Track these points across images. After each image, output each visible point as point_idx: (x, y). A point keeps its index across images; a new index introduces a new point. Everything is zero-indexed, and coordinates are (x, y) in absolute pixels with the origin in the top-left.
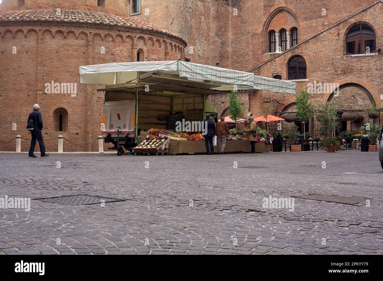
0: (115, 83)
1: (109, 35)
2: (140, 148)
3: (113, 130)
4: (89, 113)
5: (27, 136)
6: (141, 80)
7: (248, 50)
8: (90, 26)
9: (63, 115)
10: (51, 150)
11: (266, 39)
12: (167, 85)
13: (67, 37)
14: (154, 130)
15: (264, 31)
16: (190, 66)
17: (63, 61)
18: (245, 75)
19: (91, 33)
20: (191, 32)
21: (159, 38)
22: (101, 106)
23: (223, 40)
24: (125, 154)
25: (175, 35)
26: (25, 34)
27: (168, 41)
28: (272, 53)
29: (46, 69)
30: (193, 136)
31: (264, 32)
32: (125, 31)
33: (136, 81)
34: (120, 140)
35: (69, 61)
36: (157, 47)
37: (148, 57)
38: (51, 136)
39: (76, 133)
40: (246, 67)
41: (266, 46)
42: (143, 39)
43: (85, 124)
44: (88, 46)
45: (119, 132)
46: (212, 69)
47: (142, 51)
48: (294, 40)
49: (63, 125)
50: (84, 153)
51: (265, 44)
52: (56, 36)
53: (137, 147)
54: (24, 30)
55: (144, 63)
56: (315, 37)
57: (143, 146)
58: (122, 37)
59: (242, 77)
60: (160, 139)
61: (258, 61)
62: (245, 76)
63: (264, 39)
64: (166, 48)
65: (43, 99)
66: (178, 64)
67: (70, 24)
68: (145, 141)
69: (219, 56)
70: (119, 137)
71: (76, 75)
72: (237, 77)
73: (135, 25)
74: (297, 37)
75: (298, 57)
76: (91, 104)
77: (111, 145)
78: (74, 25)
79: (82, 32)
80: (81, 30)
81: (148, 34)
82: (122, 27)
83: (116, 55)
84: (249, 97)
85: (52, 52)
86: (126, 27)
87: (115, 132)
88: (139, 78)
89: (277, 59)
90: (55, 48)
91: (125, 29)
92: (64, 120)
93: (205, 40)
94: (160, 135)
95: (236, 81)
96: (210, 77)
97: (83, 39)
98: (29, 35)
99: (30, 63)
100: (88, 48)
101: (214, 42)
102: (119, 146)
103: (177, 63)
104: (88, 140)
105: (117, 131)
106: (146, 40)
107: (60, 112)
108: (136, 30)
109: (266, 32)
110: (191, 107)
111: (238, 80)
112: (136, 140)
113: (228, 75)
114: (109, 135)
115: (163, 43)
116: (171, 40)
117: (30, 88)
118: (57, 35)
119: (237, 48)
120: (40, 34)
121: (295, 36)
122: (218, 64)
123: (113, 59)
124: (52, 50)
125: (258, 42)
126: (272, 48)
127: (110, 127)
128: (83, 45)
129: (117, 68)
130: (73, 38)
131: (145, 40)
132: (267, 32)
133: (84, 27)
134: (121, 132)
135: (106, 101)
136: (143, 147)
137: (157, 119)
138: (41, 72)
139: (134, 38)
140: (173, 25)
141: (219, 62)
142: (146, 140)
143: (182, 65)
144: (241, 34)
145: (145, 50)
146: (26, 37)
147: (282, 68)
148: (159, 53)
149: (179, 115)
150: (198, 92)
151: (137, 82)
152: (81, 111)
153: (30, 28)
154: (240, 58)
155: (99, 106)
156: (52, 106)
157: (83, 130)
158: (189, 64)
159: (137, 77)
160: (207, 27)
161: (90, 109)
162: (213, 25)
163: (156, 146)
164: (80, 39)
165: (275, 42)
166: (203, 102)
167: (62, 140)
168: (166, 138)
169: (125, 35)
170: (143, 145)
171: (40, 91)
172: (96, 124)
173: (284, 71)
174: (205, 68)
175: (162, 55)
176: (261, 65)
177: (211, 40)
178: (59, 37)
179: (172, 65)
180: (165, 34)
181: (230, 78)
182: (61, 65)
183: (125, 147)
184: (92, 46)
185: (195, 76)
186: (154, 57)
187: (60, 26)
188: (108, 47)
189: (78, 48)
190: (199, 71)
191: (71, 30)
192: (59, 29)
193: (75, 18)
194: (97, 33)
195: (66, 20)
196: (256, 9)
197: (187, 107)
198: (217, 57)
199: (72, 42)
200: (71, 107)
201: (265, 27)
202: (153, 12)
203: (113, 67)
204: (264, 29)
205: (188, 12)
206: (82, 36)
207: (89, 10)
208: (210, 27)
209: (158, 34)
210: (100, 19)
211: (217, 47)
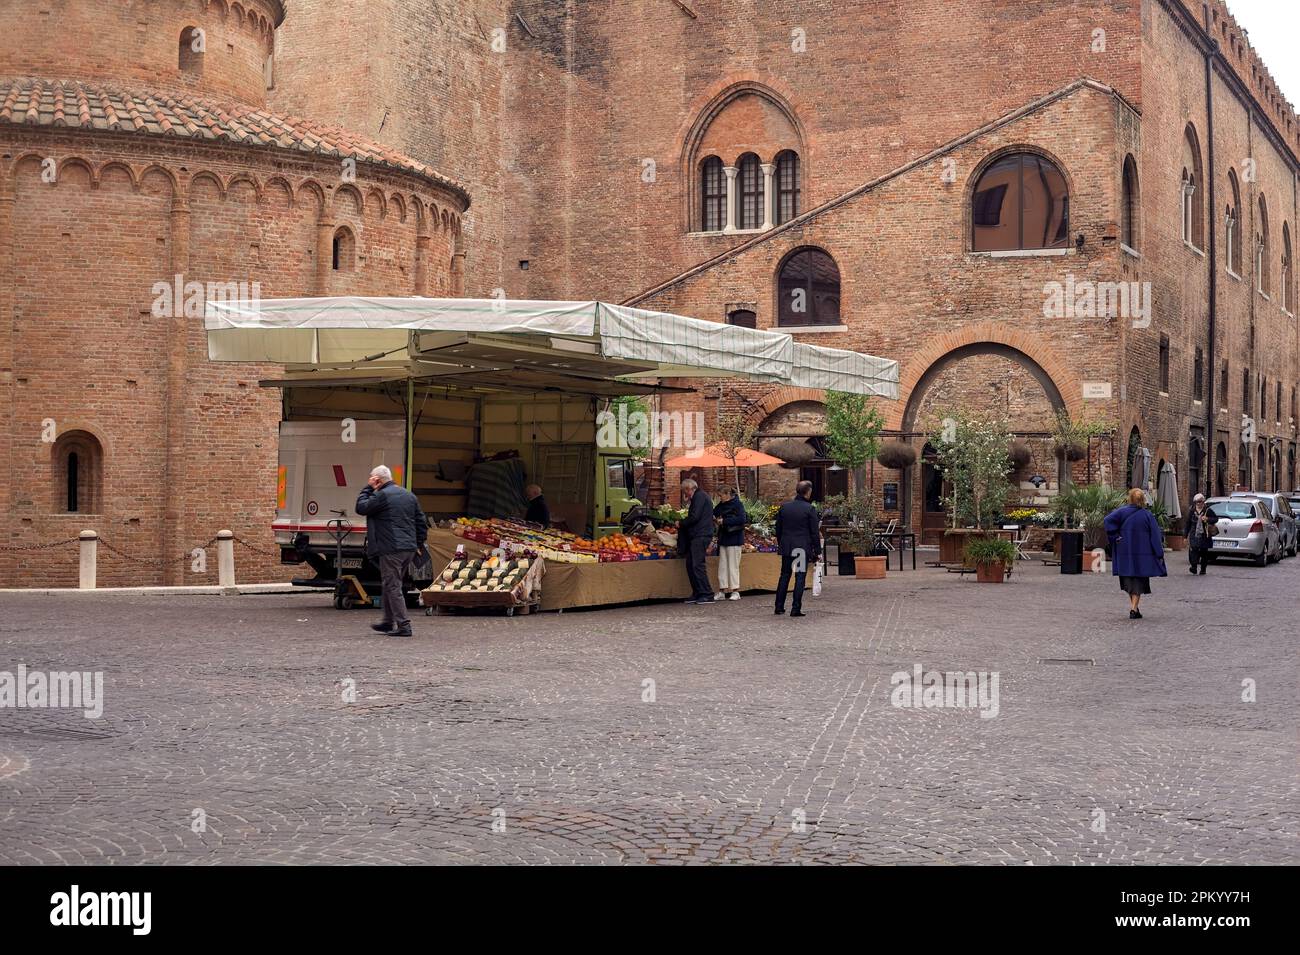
1: (246, 178)
2: (447, 589)
3: (320, 523)
4: (178, 448)
7: (630, 219)
8: (183, 147)
9: (81, 454)
11: (691, 187)
13: (103, 184)
15: (687, 158)
16: (631, 318)
17: (87, 266)
18: (769, 340)
19: (184, 169)
20: (441, 155)
21: (402, 191)
22: (218, 424)
23: (545, 182)
24: (363, 603)
27: (426, 199)
28: (711, 233)
29: (25, 293)
30: (604, 544)
31: (686, 164)
32: (296, 164)
33: (404, 356)
34: (344, 555)
35: (109, 267)
36: (395, 220)
37: (368, 255)
38: (42, 531)
39: (131, 520)
41: (692, 208)
42: (352, 194)
43: (161, 486)
44: (173, 216)
45: (343, 528)
46: (686, 327)
47: (346, 234)
48: (787, 192)
49: (82, 490)
50: (171, 591)
51: (689, 203)
52: (64, 177)
53: (435, 588)
56: (869, 189)
57: (457, 583)
58: (286, 185)
59: (763, 348)
60: (511, 559)
61: (665, 257)
62: (771, 346)
63: (686, 185)
64: (421, 223)
65: (15, 400)
66: (597, 315)
67: (113, 138)
68: (455, 565)
69: (528, 236)
70: (343, 547)
71: (132, 315)
72: (750, 351)
73: (329, 147)
74: (794, 183)
75: (813, 253)
76: (184, 417)
77: (306, 570)
78: (126, 141)
79: (155, 165)
80: (150, 160)
81: (370, 177)
82: (289, 152)
83: (266, 250)
85: (47, 236)
86: (303, 153)
87: (327, 528)
88: (416, 347)
89: (741, 256)
90: (61, 219)
91: (299, 159)
92: (84, 472)
93: (484, 181)
94: (504, 545)
95: (749, 364)
96: (680, 351)
97: (156, 192)
100: (173, 222)
101: (510, 191)
102: (344, 577)
103: (593, 309)
104: (173, 542)
105: (333, 524)
106: (364, 197)
107: (73, 444)
108: (332, 164)
109: (691, 163)
110: (549, 435)
111: (753, 360)
114: (303, 538)
115: (411, 207)
116: (435, 196)
118: (69, 176)
119: (593, 213)
120: (6, 169)
121: (790, 179)
122: (527, 262)
123: (258, 263)
124: (46, 227)
125: (665, 194)
126: (710, 217)
127: (306, 511)
128: (155, 210)
129: (357, 314)
130: (125, 186)
131: (361, 197)
132: (694, 162)
133: (160, 148)
134: (350, 529)
135: (285, 419)
136: (459, 587)
137: (437, 477)
138: (7, 305)
139: (326, 191)
140: (386, 132)
141: (531, 258)
142: (456, 560)
143: (610, 318)
144: (606, 167)
145: (359, 230)
147: (758, 289)
149: (510, 461)
151: (407, 357)
152: (148, 441)
154: (600, 244)
155: (209, 424)
156: (48, 425)
157: (156, 509)
158: (626, 312)
159: (409, 344)
160: (488, 137)
161: (182, 436)
162: (510, 132)
163: (507, 586)
164: (146, 192)
165: (721, 197)
166: (594, 421)
167: (94, 544)
168: (532, 557)
169: (297, 179)
171: (4, 370)
172: (200, 485)
173: (764, 298)
175: (407, 250)
176: (688, 276)
177: (501, 182)
178: (72, 183)
179: (577, 315)
180: (421, 177)
181: (733, 355)
182: (78, 279)
183: (360, 581)
184: (187, 218)
185: (644, 352)
186: (384, 255)
187: (79, 143)
189: (139, 222)
191: (118, 160)
192: (76, 155)
193: (128, 116)
194: (205, 171)
195: (100, 124)
196: (660, 84)
197: (534, 437)
198: (522, 239)
199: (121, 199)
200: (115, 427)
201: (689, 147)
202: (317, 83)
203: (341, 311)
204: (688, 154)
205: (434, 86)
206: (156, 179)
207: (151, 82)
208: (500, 138)
209: (400, 177)
210: (214, 122)
211: (523, 206)
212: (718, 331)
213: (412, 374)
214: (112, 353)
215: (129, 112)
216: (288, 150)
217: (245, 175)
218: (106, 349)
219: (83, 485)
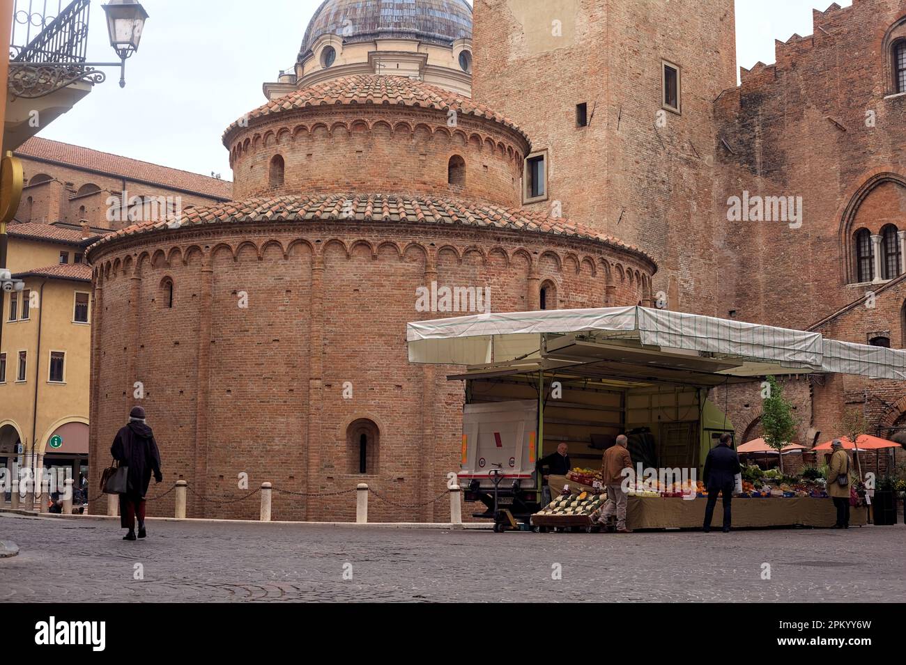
0: (489, 361)
1: (475, 249)
2: (547, 514)
3: (486, 472)
4: (429, 430)
5: (287, 484)
6: (550, 354)
7: (805, 277)
8: (432, 230)
9: (367, 435)
10: (339, 518)
11: (848, 251)
12: (611, 364)
13: (380, 257)
14: (580, 471)
15: (844, 231)
16: (667, 318)
17: (370, 310)
18: (799, 337)
19: (432, 244)
20: (666, 239)
21: (592, 255)
22: (457, 414)
23: (745, 255)
24: (512, 528)
25: (628, 246)
26: (285, 250)
27: (613, 260)
28: (864, 283)
29: (330, 329)
31: (843, 235)
32: (511, 238)
33: (538, 356)
34: (500, 495)
35: (384, 310)
36: (588, 275)
37: (567, 299)
38: (339, 486)
39: (398, 479)
40: (801, 319)
41: (849, 267)
42: (553, 257)
43: (419, 456)
44: (426, 276)
45: (499, 476)
46: (718, 325)
47: (550, 286)
49: (368, 459)
51: (847, 263)
52: (355, 253)
53: (541, 513)
54: (282, 242)
55: (557, 313)
57: (556, 510)
58: (504, 253)
59: (794, 342)
60: (597, 494)
61: (831, 303)
62: (800, 342)
63: (844, 251)
64: (608, 277)
65: (323, 399)
66: (636, 315)
67: (386, 226)
68: (560, 498)
69: (734, 293)
70: (499, 489)
71: (399, 342)
72: (780, 343)
73: (534, 226)
76: (434, 410)
77: (481, 506)
78: (394, 227)
79: (413, 243)
80: (409, 240)
81: (566, 246)
82: (505, 231)
84: (811, 391)
85: (343, 291)
86: (515, 231)
87: (489, 476)
88: (546, 348)
89: (877, 297)
90: (353, 280)
91: (513, 235)
92: (370, 447)
93: (701, 256)
94: (595, 484)
95: (779, 354)
96: (715, 343)
97: (415, 261)
98: (292, 253)
99: (295, 316)
100: (426, 280)
101: (722, 262)
102: (500, 510)
103: (633, 312)
104: (426, 494)
105: (493, 473)
106: (562, 260)
107: (362, 428)
108: (538, 237)
109: (847, 235)
110: (670, 416)
111: (783, 350)
112: (538, 495)
113: (759, 339)
114: (475, 483)
115: (601, 266)
116: (620, 258)
117: (293, 372)
118: (357, 251)
119: (779, 274)
120: (318, 249)
122: (734, 311)
124: (344, 285)
125: (829, 258)
126: (864, 272)
127: (478, 465)
128: (414, 272)
129: (493, 325)
130: (394, 257)
131: (560, 259)
132: (850, 233)
133: (417, 232)
134: (503, 476)
135: (467, 403)
136: (555, 513)
137: (589, 446)
138: (318, 337)
139: (533, 256)
140: (623, 224)
141: (737, 308)
142: (562, 495)
143: (646, 315)
144: (787, 241)
145: (559, 283)
146: (286, 257)
147: (890, 321)
148: (591, 289)
149: (642, 435)
150: (686, 380)
151: (540, 357)
152: (409, 426)
153: (296, 235)
154: (785, 296)
155: (451, 414)
156: (344, 415)
157: (415, 471)
158: (662, 314)
159: (541, 347)
160: (703, 225)
161: (432, 422)
162: (720, 221)
163: (587, 511)
164: (408, 260)
165: (871, 257)
166: (699, 405)
167: (366, 493)
169: (511, 248)
170: (557, 508)
171: (316, 379)
172: (445, 456)
173: (895, 328)
174: (701, 322)
175: (599, 293)
176: (839, 314)
177: (715, 256)
178: (360, 256)
179: (625, 316)
180: (606, 244)
181: (764, 347)
182: (364, 319)
183: (512, 513)
184: (435, 277)
185: (679, 343)
186: (579, 299)
187: (363, 230)
188: (473, 276)
189: (404, 281)
190: (688, 330)
191: (389, 240)
192: (362, 238)
193: (397, 212)
194: (447, 245)
195: (377, 217)
196: (823, 179)
197: (659, 417)
198: (731, 296)
199: (391, 266)
200: (388, 416)
201: (845, 223)
202: (576, 194)
203: (484, 323)
204: (844, 228)
205: (660, 191)
206: (414, 252)
207: (429, 192)
208: (713, 226)
209: (589, 245)
210: (453, 213)
211: (730, 273)
212: (748, 329)
213: (542, 368)
214: (386, 367)
215: (398, 209)
216: (503, 229)
217: (475, 247)
218: (382, 364)
219: (369, 456)
